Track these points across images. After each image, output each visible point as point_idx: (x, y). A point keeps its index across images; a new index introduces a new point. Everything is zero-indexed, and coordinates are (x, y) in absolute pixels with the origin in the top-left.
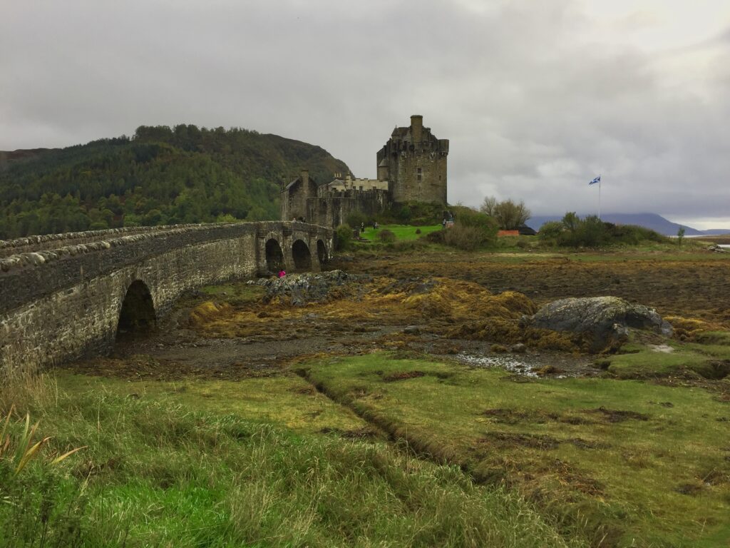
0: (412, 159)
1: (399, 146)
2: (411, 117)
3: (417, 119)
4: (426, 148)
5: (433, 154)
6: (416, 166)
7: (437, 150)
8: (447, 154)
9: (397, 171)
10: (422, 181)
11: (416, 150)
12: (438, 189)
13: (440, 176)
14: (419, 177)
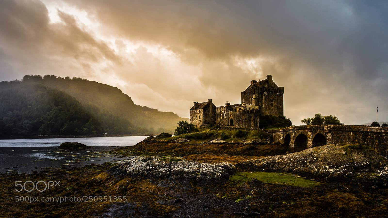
0: (269, 96)
1: (263, 89)
2: (267, 76)
4: (275, 91)
5: (278, 94)
8: (283, 93)
9: (262, 101)
10: (273, 106)
11: (271, 91)
12: (280, 110)
13: (281, 104)
14: (272, 104)
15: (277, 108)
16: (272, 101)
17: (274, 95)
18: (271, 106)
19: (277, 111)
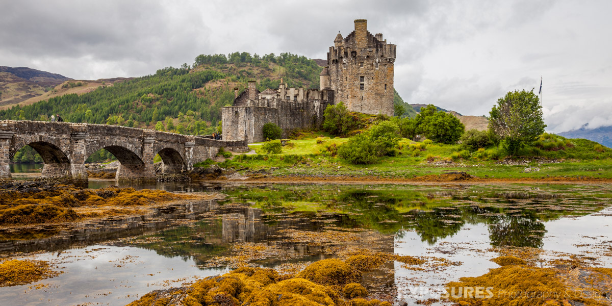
0: (354, 66)
1: (340, 53)
2: (355, 22)
3: (361, 23)
4: (370, 54)
5: (377, 61)
6: (359, 74)
7: (382, 56)
8: (394, 60)
10: (365, 90)
11: (359, 56)
12: (384, 99)
13: (386, 85)
14: (362, 86)
15: (376, 94)
16: (362, 77)
17: (368, 64)
18: (358, 90)
19: (374, 101)
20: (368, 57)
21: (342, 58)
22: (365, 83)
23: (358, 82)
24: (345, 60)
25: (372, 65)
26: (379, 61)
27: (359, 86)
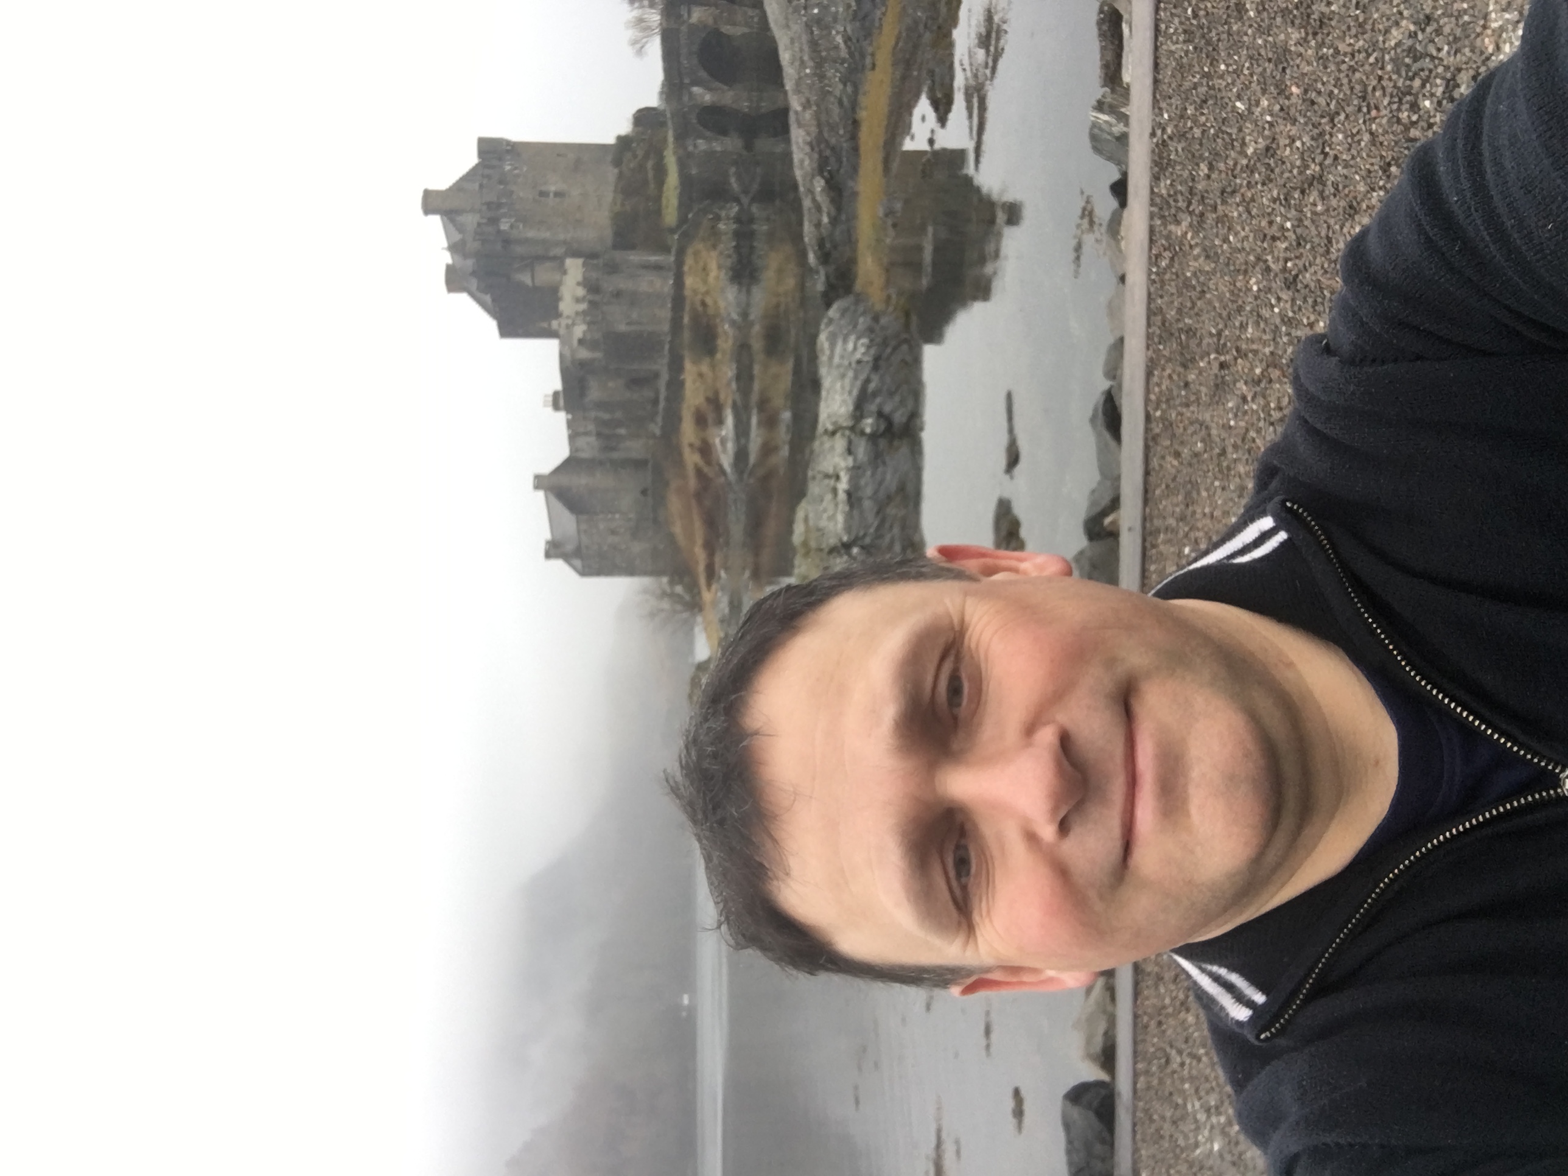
0: (517, 207)
2: (425, 215)
3: (432, 202)
7: (500, 159)
8: (508, 142)
9: (544, 241)
11: (497, 198)
12: (588, 158)
15: (576, 171)
16: (543, 194)
17: (515, 183)
18: (568, 200)
19: (589, 175)
20: (501, 182)
21: (499, 232)
22: (553, 188)
23: (551, 201)
24: (504, 226)
25: (518, 176)
26: (510, 165)
27: (558, 200)
